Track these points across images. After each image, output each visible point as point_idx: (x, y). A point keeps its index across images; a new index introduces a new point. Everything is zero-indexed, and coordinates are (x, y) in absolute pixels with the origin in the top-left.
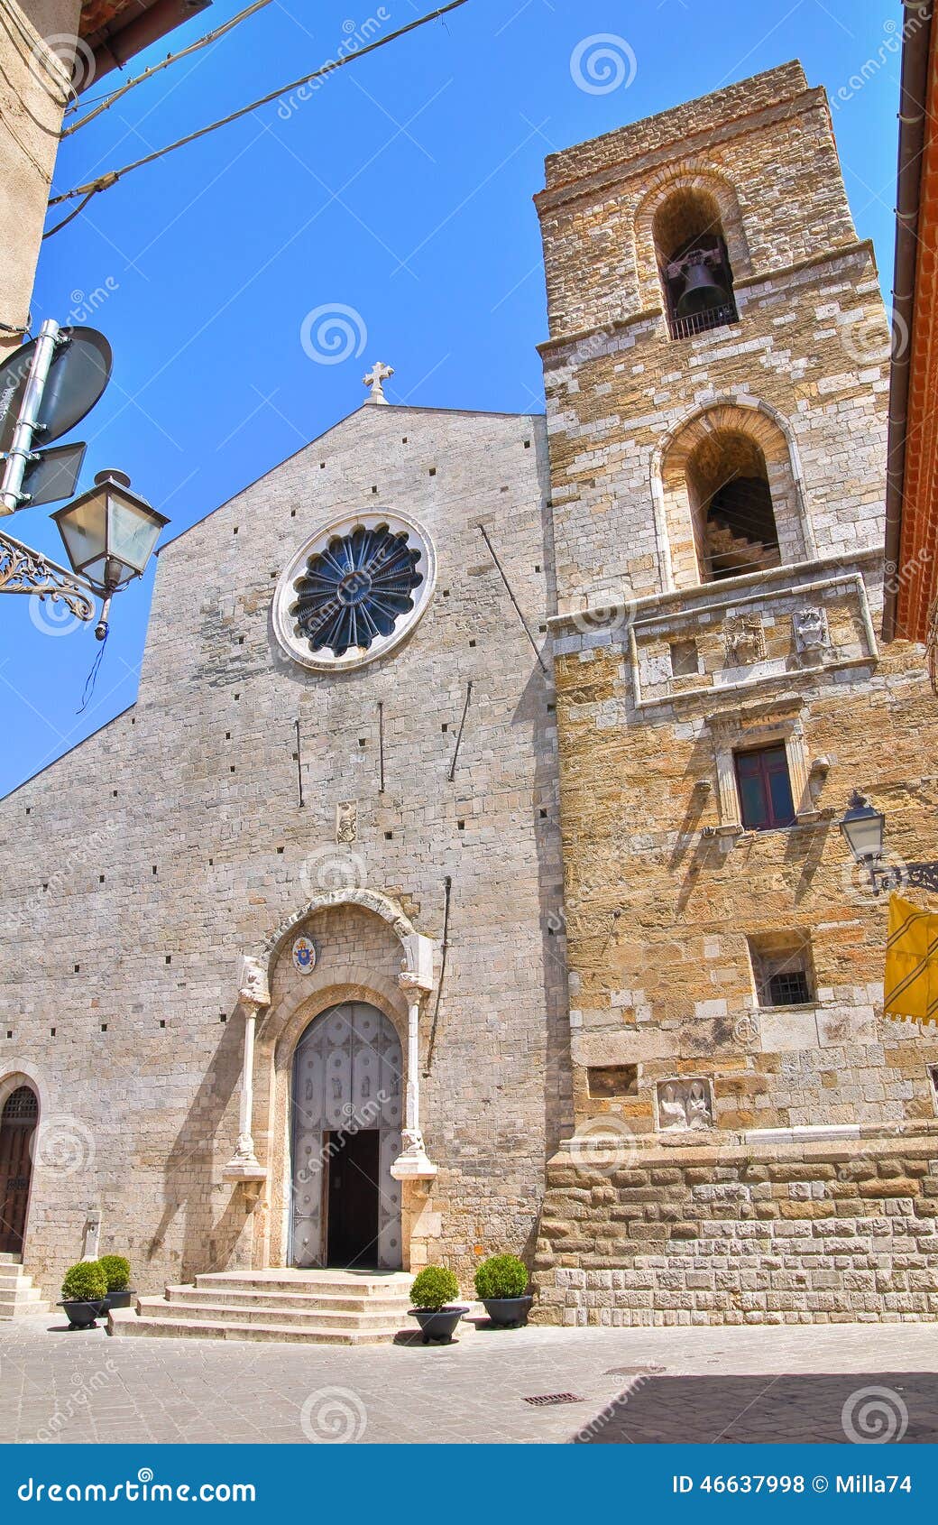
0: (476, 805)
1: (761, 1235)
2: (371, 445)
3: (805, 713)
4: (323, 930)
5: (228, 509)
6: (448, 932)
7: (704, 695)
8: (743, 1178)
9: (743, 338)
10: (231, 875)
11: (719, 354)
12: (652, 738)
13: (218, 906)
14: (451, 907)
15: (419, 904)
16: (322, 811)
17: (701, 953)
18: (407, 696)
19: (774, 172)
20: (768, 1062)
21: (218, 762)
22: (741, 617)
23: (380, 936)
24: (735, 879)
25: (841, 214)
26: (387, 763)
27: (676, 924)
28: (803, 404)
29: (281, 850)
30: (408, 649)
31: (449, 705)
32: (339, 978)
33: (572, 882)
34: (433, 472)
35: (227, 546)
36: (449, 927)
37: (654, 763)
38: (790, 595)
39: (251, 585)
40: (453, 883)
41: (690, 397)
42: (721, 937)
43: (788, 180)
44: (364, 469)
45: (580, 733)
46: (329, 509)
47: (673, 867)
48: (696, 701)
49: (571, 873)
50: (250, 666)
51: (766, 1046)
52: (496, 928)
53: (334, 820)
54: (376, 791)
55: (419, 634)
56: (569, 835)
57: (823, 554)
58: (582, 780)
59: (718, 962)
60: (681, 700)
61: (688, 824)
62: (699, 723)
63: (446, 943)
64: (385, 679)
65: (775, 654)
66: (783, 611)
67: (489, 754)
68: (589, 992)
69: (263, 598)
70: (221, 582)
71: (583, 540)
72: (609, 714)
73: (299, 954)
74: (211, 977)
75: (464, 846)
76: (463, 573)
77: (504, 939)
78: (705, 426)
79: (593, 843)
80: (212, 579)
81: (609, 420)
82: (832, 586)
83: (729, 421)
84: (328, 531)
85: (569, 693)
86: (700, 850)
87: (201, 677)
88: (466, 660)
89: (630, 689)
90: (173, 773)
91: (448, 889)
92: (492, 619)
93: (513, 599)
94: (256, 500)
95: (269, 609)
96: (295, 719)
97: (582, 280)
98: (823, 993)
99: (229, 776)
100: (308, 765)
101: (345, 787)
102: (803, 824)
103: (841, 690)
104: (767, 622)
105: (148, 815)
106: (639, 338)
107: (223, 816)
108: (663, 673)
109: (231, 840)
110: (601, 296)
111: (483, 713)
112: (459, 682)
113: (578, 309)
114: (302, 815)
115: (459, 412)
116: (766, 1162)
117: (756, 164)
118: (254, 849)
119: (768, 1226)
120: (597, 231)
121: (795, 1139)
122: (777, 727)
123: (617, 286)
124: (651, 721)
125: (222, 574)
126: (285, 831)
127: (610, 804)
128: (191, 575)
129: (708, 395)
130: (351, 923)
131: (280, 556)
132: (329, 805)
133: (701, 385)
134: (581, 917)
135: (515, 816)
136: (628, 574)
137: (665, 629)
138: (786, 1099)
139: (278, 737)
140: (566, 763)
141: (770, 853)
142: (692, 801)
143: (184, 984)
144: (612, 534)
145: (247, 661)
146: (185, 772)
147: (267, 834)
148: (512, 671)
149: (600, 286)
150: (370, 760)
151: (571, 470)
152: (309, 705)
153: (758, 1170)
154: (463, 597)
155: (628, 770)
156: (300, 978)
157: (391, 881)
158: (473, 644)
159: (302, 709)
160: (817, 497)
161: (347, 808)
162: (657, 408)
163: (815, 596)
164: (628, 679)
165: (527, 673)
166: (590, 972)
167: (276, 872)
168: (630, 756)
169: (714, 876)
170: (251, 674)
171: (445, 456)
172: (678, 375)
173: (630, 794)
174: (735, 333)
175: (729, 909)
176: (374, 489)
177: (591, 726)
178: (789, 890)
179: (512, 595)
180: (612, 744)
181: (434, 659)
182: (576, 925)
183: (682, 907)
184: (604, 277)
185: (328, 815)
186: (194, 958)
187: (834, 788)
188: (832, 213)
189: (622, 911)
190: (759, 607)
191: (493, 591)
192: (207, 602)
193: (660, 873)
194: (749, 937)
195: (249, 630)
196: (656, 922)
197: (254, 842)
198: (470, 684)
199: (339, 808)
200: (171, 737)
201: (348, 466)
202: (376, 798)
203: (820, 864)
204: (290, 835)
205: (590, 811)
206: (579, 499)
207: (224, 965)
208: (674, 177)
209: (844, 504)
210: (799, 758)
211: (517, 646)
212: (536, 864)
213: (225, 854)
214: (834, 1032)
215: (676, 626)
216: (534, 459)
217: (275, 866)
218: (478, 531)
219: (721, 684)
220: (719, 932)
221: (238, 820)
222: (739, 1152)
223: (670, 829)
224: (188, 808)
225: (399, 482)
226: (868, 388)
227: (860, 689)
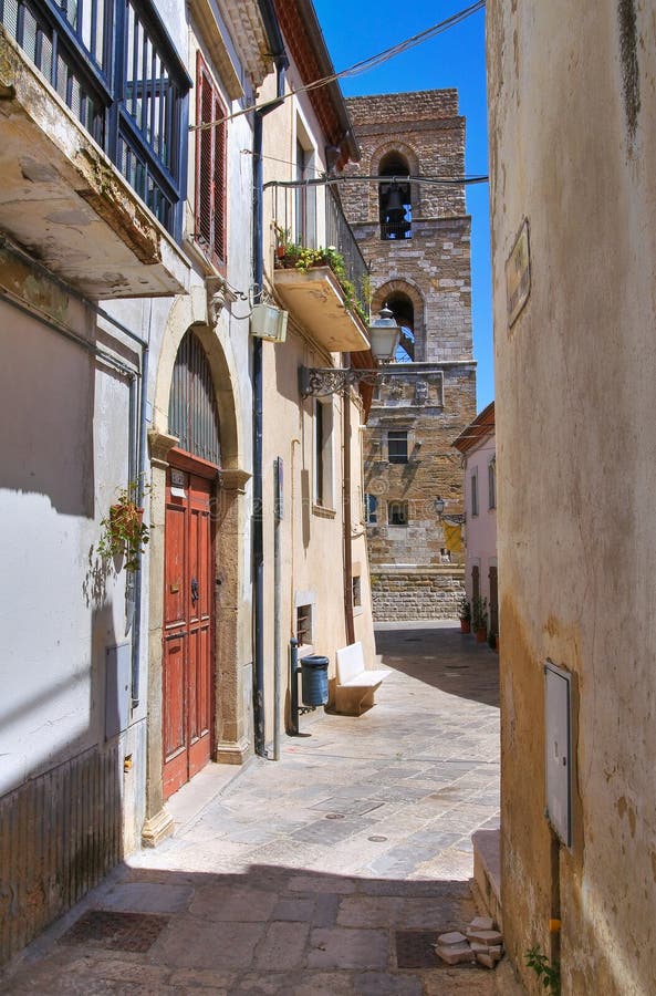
1: (384, 596)
3: (416, 422)
7: (380, 409)
8: (380, 579)
9: (412, 249)
11: (402, 254)
20: (390, 543)
22: (397, 380)
24: (385, 480)
25: (461, 195)
28: (432, 289)
38: (417, 375)
41: (387, 272)
43: (442, 165)
51: (390, 538)
57: (430, 360)
61: (370, 458)
62: (377, 420)
65: (408, 397)
66: (412, 381)
78: (392, 288)
82: (433, 374)
83: (401, 288)
86: (374, 468)
98: (410, 522)
102: (410, 464)
103: (430, 417)
104: (406, 384)
106: (366, 234)
110: (351, 203)
116: (387, 574)
117: (430, 151)
119: (386, 593)
121: (397, 568)
122: (405, 427)
123: (359, 200)
129: (394, 274)
133: (392, 268)
138: (394, 555)
141: (398, 472)
142: (371, 450)
153: (385, 577)
160: (432, 334)
163: (425, 377)
169: (378, 478)
172: (383, 259)
174: (410, 245)
175: (381, 490)
178: (403, 486)
184: (353, 192)
187: (422, 453)
190: (404, 377)
203: (415, 478)
208: (392, 142)
209: (441, 340)
210: (412, 438)
214: (412, 535)
219: (387, 406)
222: (379, 571)
226: (458, 288)
227: (436, 417)
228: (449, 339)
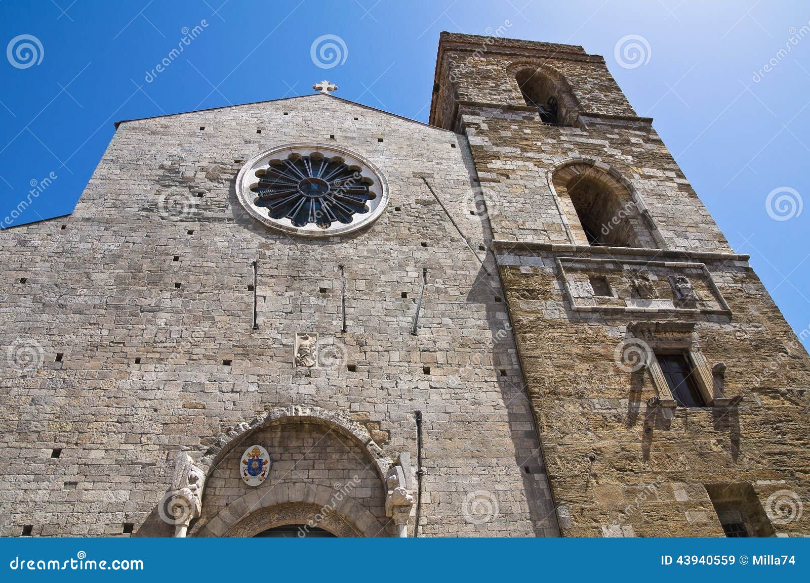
0: (440, 357)
2: (327, 113)
3: (695, 335)
4: (277, 444)
5: (196, 115)
6: (423, 462)
7: (622, 311)
9: (590, 137)
10: (162, 376)
11: (578, 139)
12: (590, 331)
13: (142, 404)
14: (425, 437)
15: (388, 432)
16: (279, 336)
17: (672, 496)
18: (367, 266)
19: (586, 78)
21: (161, 276)
22: (635, 270)
23: (345, 457)
24: (683, 440)
25: (628, 106)
26: (350, 311)
27: (645, 471)
28: (636, 176)
29: (227, 363)
30: (366, 235)
31: (406, 280)
32: (295, 495)
33: (545, 427)
34: (381, 140)
35: (193, 135)
36: (424, 456)
37: (596, 348)
38: (663, 266)
39: (215, 162)
40: (425, 417)
41: (565, 153)
42: (685, 485)
43: (594, 84)
44: (323, 124)
45: (531, 319)
46: (292, 137)
47: (631, 425)
48: (618, 314)
49: (543, 420)
50: (208, 214)
52: (474, 462)
53: (292, 346)
54: (339, 330)
55: (377, 228)
56: (537, 390)
57: (672, 249)
58: (539, 352)
59: (688, 505)
60: (606, 311)
61: (635, 394)
62: (623, 328)
63: (420, 470)
64: (345, 250)
65: (664, 296)
66: (661, 274)
67: (447, 321)
68: (580, 525)
69: (226, 173)
70: (184, 154)
71: (508, 204)
72: (552, 310)
73: (249, 464)
74: (117, 479)
75: (431, 387)
76: (411, 201)
77: (483, 473)
78: (575, 170)
79: (558, 399)
80: (176, 151)
81: (513, 149)
82: (688, 267)
83: (588, 172)
84: (291, 148)
85: (516, 290)
86: (649, 415)
87: (152, 211)
88: (421, 255)
89: (566, 297)
90: (104, 276)
91: (419, 423)
92: (440, 233)
93: (456, 226)
94: (225, 117)
95: (233, 182)
96: (252, 260)
97: (479, 84)
99: (172, 290)
100: (265, 297)
101: (304, 321)
102: (718, 406)
103: (715, 326)
104: (652, 277)
105: (62, 306)
106: (524, 118)
107: (161, 322)
108: (588, 292)
109: (166, 345)
110: (492, 94)
111: (438, 291)
112: (415, 266)
113: (478, 96)
114: (255, 336)
115: (399, 117)
117: (575, 73)
118: (195, 357)
120: (483, 67)
122: (680, 340)
123: (502, 93)
124: (586, 320)
125: (184, 149)
126: (234, 346)
127: (567, 372)
128: (153, 144)
129: (575, 155)
130: (311, 441)
131: (245, 152)
132: (288, 332)
133: (571, 150)
134: (560, 457)
135: (477, 371)
136: (545, 231)
137: (583, 266)
139: (233, 270)
140: (523, 337)
141: (703, 423)
142: (632, 380)
143: (76, 483)
144: (528, 206)
145: (205, 209)
146: (118, 277)
147: (213, 346)
148: (461, 269)
149: (490, 90)
150: (332, 305)
151: (489, 166)
152: (268, 253)
154: (413, 214)
155: (576, 350)
156: (243, 490)
157: (356, 406)
158: (424, 245)
159: (261, 255)
160: (662, 222)
161: (306, 339)
162: (543, 152)
164: (562, 290)
165: (474, 273)
166: (578, 507)
167: (221, 381)
168: (575, 341)
169: (665, 435)
170: (208, 219)
171: (390, 135)
172: (555, 141)
173: (583, 368)
174: (585, 133)
175: (684, 462)
176: (332, 137)
177: (539, 315)
178: (725, 453)
179: (454, 223)
180: (559, 330)
181: (391, 247)
182: (557, 464)
183: (646, 457)
184: (492, 87)
185: (285, 341)
186: (96, 455)
187: (732, 385)
188: (623, 104)
189: (596, 456)
190: (644, 268)
191: (438, 217)
192: (167, 163)
193: (620, 429)
194: (706, 486)
195: (210, 190)
196: (627, 467)
197: (195, 350)
198: (425, 269)
199: (297, 338)
200: (107, 247)
201: (310, 119)
202: (339, 335)
203: (742, 436)
204: (240, 351)
205: (551, 375)
206: (499, 182)
207: (139, 468)
208: (526, 63)
209: (677, 228)
210: (702, 363)
211: (462, 255)
212: (505, 412)
213: (157, 356)
215: (590, 266)
216: (461, 155)
217: (220, 376)
218: (421, 180)
219: (631, 306)
220: (682, 481)
221: (179, 328)
223: (620, 397)
224: (117, 307)
225: (353, 138)
226: (671, 179)
227: (728, 328)
228: (690, 229)
